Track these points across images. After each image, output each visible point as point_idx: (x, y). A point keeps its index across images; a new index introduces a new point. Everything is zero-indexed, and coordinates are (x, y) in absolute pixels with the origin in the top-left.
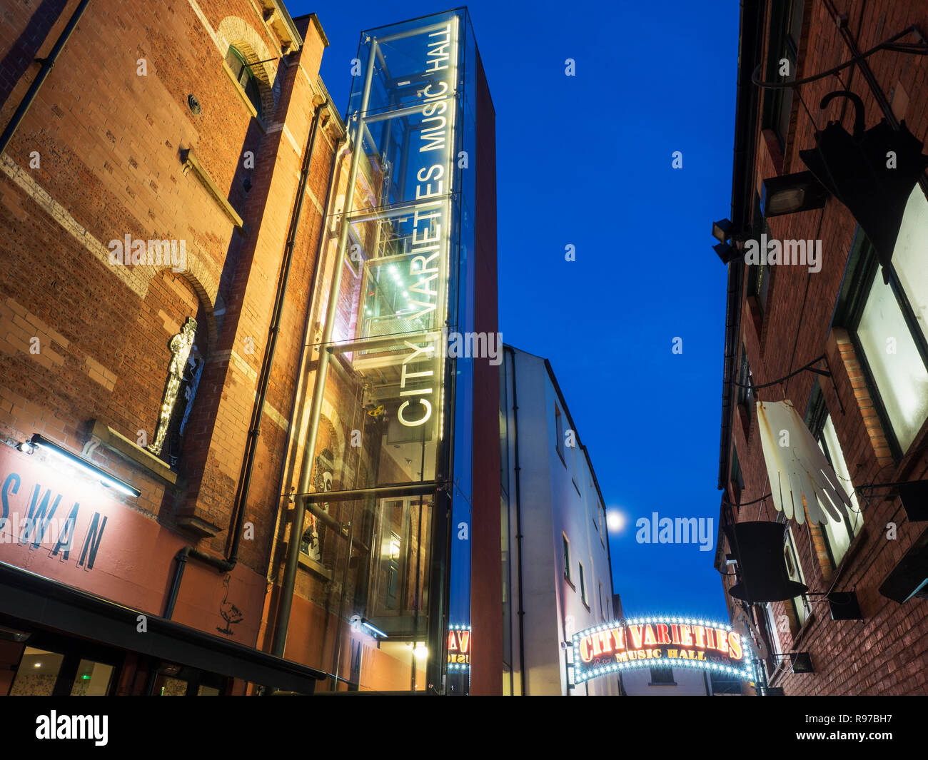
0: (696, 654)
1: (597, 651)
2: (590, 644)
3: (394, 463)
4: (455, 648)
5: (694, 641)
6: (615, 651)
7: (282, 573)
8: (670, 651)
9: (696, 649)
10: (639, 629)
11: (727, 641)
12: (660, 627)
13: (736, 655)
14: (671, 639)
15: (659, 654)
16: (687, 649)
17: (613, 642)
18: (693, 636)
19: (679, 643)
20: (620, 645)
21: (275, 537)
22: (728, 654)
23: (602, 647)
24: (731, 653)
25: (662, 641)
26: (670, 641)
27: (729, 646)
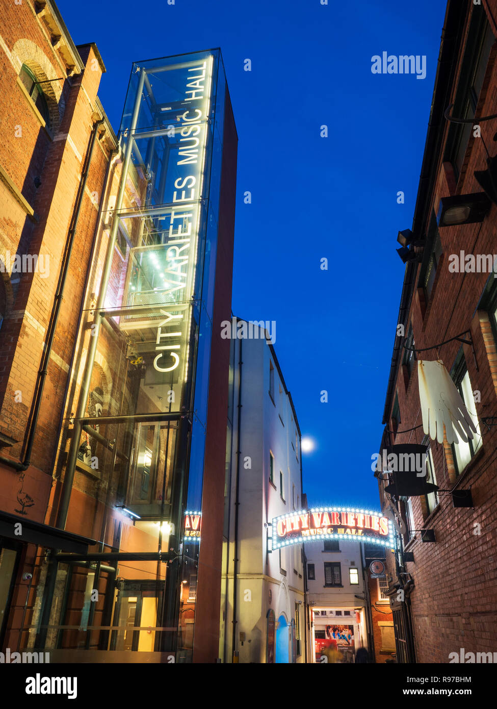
0: (357, 531)
1: (289, 529)
2: (284, 524)
3: (149, 399)
4: (189, 526)
5: (356, 523)
6: (302, 529)
7: (64, 473)
8: (339, 530)
9: (357, 528)
10: (319, 515)
11: (379, 523)
12: (333, 514)
13: (383, 532)
14: (341, 521)
15: (331, 531)
16: (351, 528)
17: (300, 523)
18: (356, 520)
19: (346, 524)
20: (305, 525)
21: (59, 448)
22: (378, 532)
23: (292, 526)
24: (381, 530)
25: (334, 523)
26: (340, 523)
27: (380, 526)
